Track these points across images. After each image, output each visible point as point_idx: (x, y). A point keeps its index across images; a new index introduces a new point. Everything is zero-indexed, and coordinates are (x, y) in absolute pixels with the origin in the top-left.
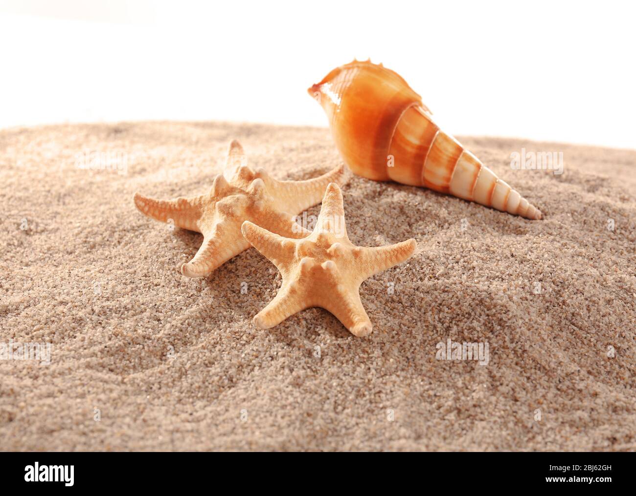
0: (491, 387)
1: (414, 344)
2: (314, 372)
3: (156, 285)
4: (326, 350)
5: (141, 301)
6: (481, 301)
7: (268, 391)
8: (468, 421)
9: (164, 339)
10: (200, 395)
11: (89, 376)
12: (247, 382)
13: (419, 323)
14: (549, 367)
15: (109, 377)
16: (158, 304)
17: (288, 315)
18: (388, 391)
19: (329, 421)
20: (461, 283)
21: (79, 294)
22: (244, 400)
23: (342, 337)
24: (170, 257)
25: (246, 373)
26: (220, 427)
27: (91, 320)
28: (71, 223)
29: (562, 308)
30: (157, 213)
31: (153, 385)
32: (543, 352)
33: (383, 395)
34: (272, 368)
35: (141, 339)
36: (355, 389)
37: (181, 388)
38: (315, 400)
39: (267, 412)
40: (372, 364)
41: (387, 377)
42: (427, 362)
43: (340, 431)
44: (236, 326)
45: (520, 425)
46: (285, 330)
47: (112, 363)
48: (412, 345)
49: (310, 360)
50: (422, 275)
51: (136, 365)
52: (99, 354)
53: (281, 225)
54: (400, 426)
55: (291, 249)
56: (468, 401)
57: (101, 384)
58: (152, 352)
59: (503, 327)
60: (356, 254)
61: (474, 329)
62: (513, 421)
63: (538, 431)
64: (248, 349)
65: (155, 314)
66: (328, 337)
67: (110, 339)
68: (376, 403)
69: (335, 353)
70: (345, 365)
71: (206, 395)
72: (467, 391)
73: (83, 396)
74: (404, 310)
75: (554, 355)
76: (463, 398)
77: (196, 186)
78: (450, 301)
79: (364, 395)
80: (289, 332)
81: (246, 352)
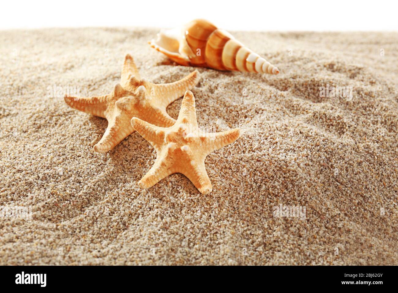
0: (285, 228)
1: (238, 198)
2: (176, 218)
3: (79, 156)
4: (184, 204)
5: (69, 169)
6: (280, 168)
7: (147, 233)
8: (271, 251)
9: (83, 197)
10: (105, 235)
11: (35, 226)
12: (134, 226)
13: (242, 183)
14: (321, 212)
15: (48, 226)
16: (79, 171)
17: (160, 179)
18: (222, 232)
19: (185, 254)
20: (268, 155)
21: (29, 164)
22: (133, 239)
23: (194, 194)
24: (87, 136)
25: (134, 219)
26: (117, 261)
27: (37, 183)
28: (26, 109)
29: (330, 170)
31: (76, 229)
32: (318, 202)
33: (218, 235)
34: (150, 216)
35: (68, 197)
36: (202, 230)
37: (93, 231)
38: (176, 239)
39: (147, 249)
40: (212, 212)
41: (221, 222)
42: (246, 210)
43: (192, 261)
44: (128, 186)
45: (302, 254)
46: (158, 189)
47: (50, 214)
48: (237, 199)
49: (174, 210)
50: (244, 149)
51: (66, 215)
52: (42, 208)
53: (157, 116)
54: (229, 258)
55: (162, 135)
56: (270, 238)
57: (43, 231)
58: (75, 205)
59: (294, 186)
60: (203, 139)
61: (276, 187)
62: (298, 251)
63: (313, 258)
64: (135, 202)
65: (77, 178)
66: (185, 194)
67: (49, 197)
68: (214, 240)
69: (190, 205)
70: (195, 213)
71: (109, 236)
72: (270, 231)
73: (31, 241)
74: (232, 174)
75: (325, 203)
76: (268, 236)
77: (105, 81)
78: (261, 168)
79: (207, 235)
80: (161, 191)
81: (134, 205)
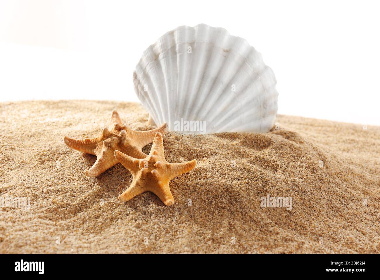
0: (229, 229)
1: (195, 209)
2: (146, 221)
3: (74, 180)
4: (153, 212)
5: (66, 187)
6: (227, 189)
7: (124, 230)
8: (217, 244)
9: (76, 205)
10: (92, 231)
11: (40, 222)
12: (115, 226)
13: (198, 200)
14: (257, 220)
15: (49, 222)
16: (74, 189)
17: (135, 195)
18: (181, 231)
19: (152, 244)
20: (218, 181)
21: (36, 183)
22: (113, 234)
23: (160, 206)
24: (81, 167)
25: (115, 222)
26: (100, 246)
27: (42, 196)
28: (34, 150)
29: (265, 193)
30: (75, 146)
31: (70, 226)
32: (255, 213)
33: (178, 232)
34: (127, 219)
35: (65, 205)
36: (166, 229)
37: (83, 228)
38: (146, 234)
39: (123, 239)
40: (174, 218)
41: (181, 224)
42: (200, 217)
43: (157, 248)
44: (111, 200)
45: (241, 247)
46: (134, 202)
47: (51, 216)
48: (194, 210)
49: (145, 216)
50: (200, 177)
51: (63, 217)
52: (45, 212)
53: (134, 152)
54: (185, 246)
55: (137, 164)
56: (218, 236)
57: (45, 225)
58: (70, 211)
59: (237, 202)
60: (168, 167)
61: (223, 202)
62: (238, 245)
63: (249, 249)
64: (116, 211)
65: (72, 193)
66: (154, 205)
67: (50, 205)
68: (175, 236)
69: (157, 213)
70: (161, 218)
71: (95, 232)
72: (218, 231)
73: (36, 231)
74: (191, 193)
75: (260, 215)
76: (216, 234)
77: (96, 132)
78: (212, 189)
79: (170, 232)
80: (136, 203)
81: (115, 212)
